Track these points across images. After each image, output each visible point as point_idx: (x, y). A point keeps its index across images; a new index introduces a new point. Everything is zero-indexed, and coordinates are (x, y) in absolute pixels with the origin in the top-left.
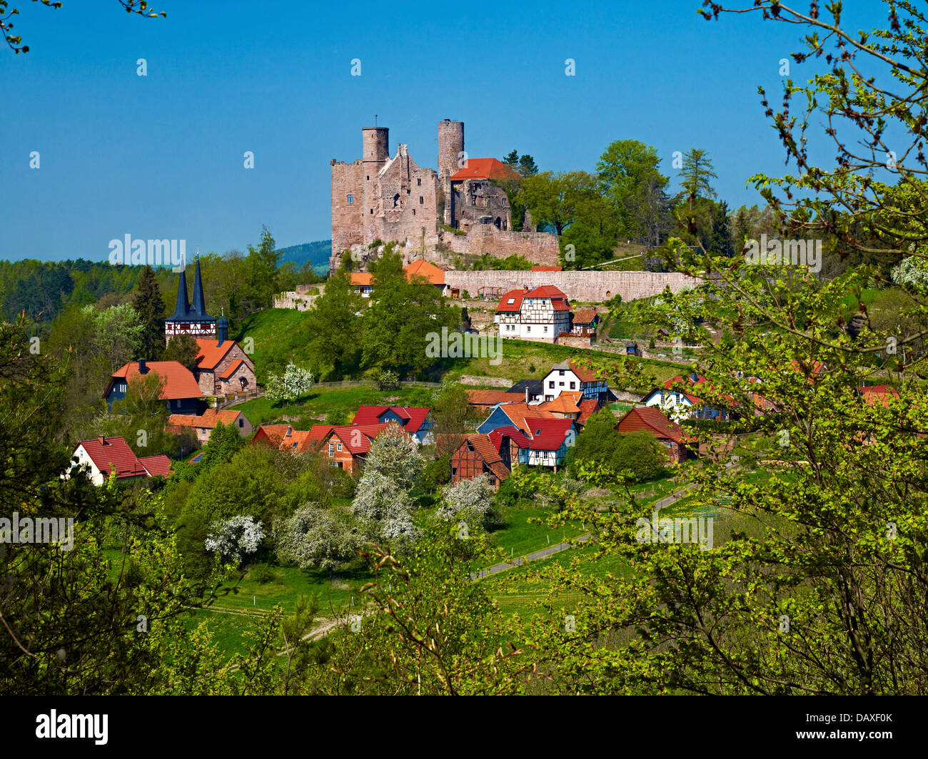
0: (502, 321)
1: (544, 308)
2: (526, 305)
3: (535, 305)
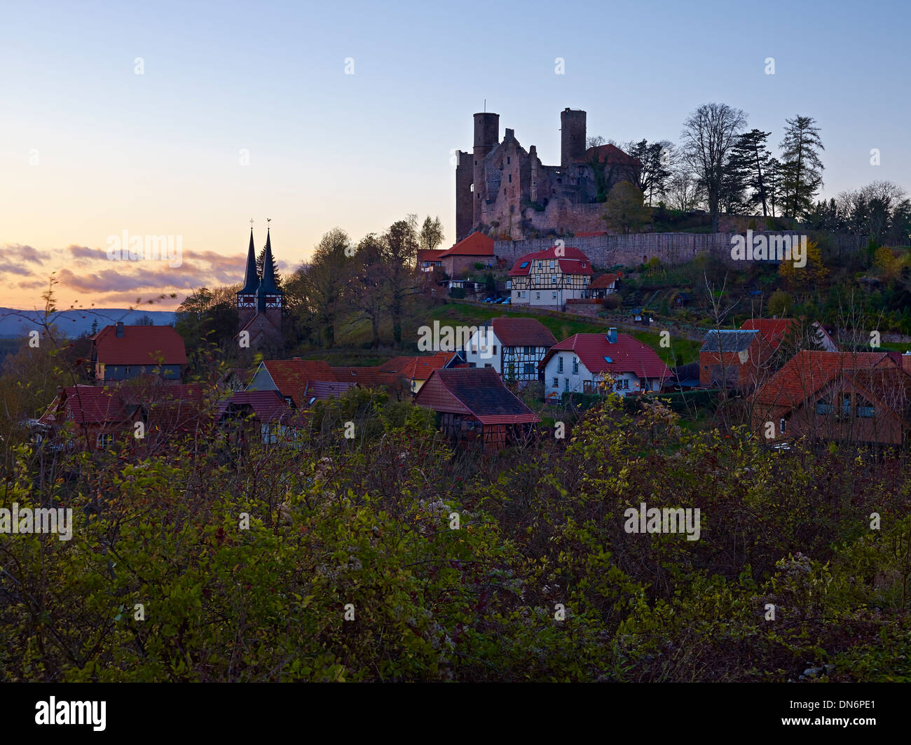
0: (513, 288)
1: (552, 271)
2: (536, 268)
3: (544, 268)
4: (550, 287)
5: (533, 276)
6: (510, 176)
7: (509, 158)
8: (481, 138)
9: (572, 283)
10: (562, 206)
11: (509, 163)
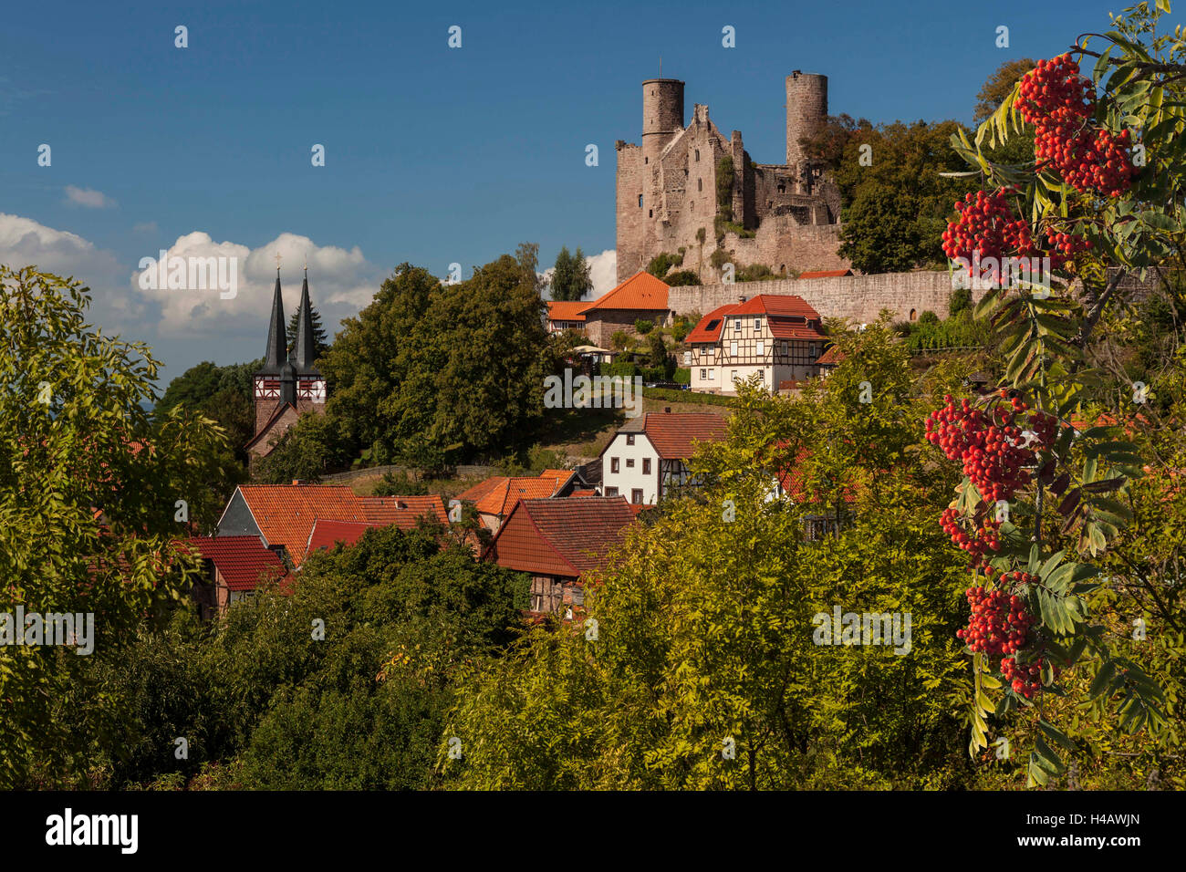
0: (694, 363)
1: (757, 335)
2: (732, 331)
3: (744, 330)
4: (754, 361)
5: (726, 344)
6: (700, 181)
7: (697, 152)
8: (655, 120)
9: (790, 355)
10: (783, 231)
11: (698, 159)
